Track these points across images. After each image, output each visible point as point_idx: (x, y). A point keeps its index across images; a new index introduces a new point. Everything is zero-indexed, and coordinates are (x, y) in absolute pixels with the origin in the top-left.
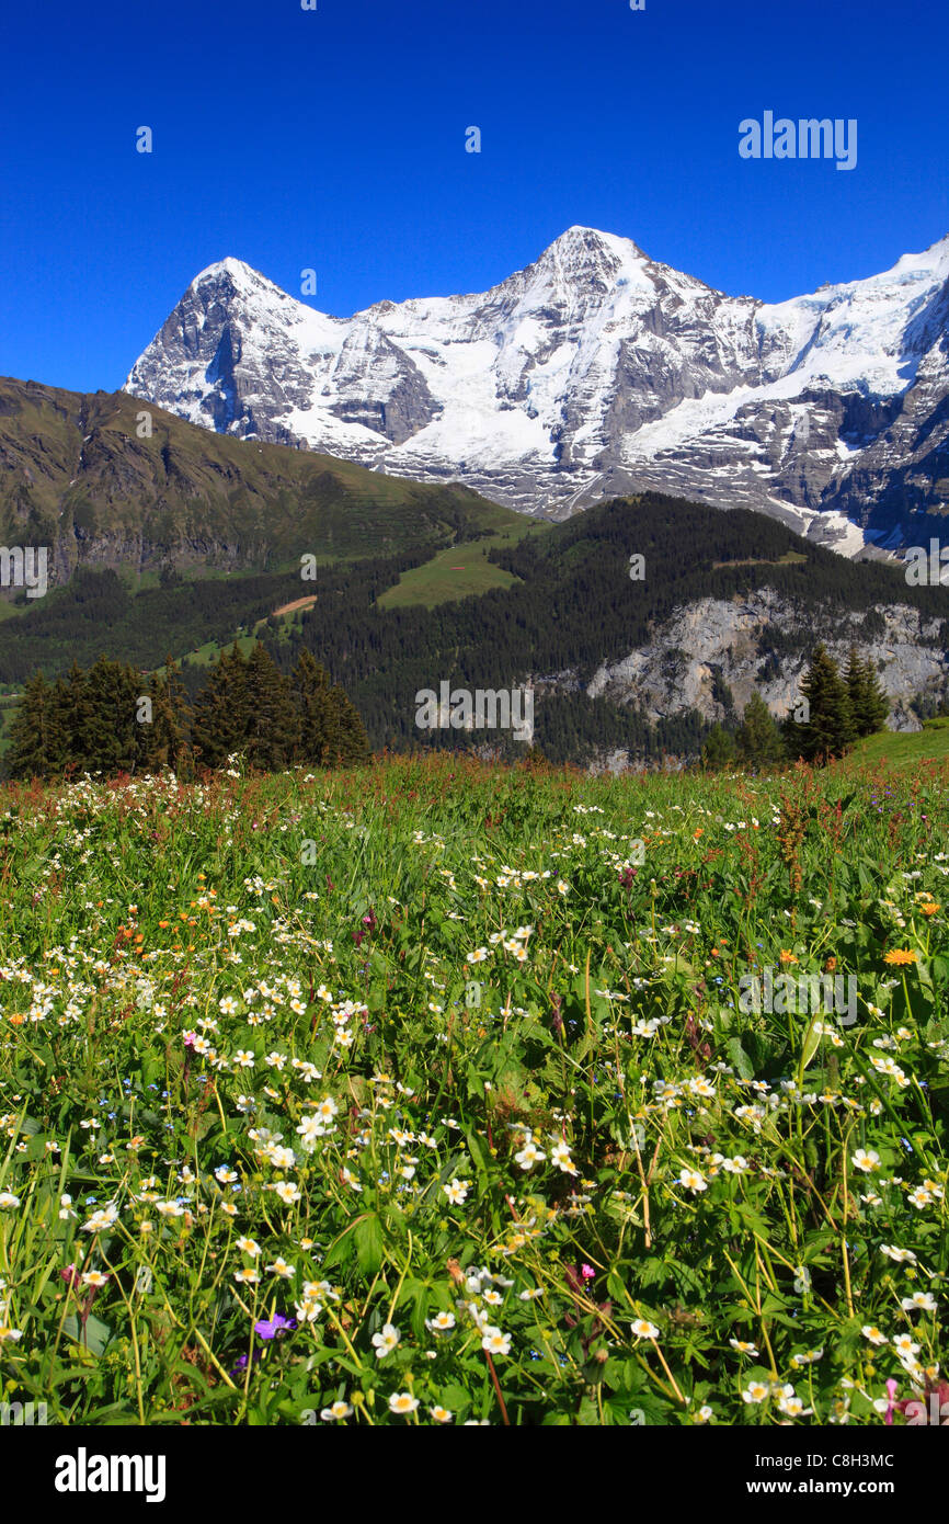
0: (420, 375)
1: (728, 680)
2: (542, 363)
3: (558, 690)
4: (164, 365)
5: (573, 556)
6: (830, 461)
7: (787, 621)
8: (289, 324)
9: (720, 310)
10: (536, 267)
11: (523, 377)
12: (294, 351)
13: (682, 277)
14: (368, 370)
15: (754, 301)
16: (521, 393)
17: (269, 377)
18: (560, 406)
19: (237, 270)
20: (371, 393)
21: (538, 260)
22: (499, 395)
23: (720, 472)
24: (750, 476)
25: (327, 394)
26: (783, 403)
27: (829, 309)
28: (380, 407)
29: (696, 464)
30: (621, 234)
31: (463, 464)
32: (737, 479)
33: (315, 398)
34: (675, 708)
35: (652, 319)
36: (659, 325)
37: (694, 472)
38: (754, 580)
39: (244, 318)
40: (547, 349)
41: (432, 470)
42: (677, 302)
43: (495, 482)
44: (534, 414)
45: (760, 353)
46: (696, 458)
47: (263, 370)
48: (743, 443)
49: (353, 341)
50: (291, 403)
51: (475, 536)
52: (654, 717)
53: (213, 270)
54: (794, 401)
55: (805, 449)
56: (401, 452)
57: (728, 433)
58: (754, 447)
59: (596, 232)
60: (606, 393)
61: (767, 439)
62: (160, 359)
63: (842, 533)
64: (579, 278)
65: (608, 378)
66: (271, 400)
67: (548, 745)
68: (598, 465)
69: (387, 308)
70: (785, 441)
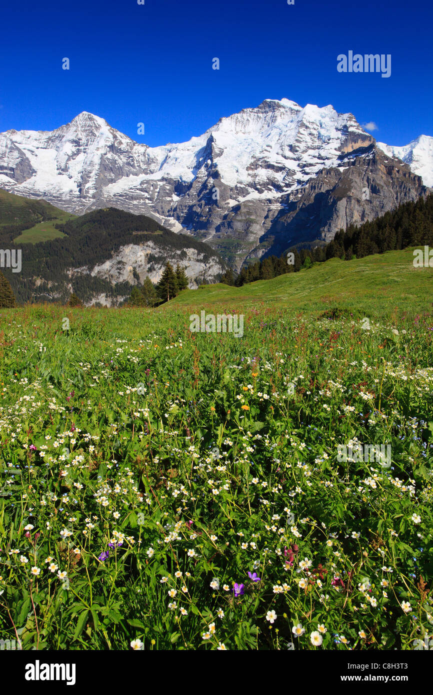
0: (27, 159)
1: (138, 271)
2: (73, 159)
3: (81, 273)
5: (85, 228)
6: (171, 201)
7: (156, 252)
9: (135, 147)
10: (70, 124)
11: (67, 163)
13: (122, 135)
14: (7, 155)
15: (146, 146)
16: (66, 169)
18: (80, 175)
20: (8, 164)
21: (71, 122)
22: (58, 169)
23: (135, 202)
24: (145, 204)
26: (155, 181)
27: (170, 152)
28: (12, 169)
29: (127, 199)
30: (101, 116)
31: (45, 193)
32: (141, 205)
34: (121, 280)
35: (112, 148)
36: (114, 151)
37: (127, 202)
38: (145, 239)
41: (33, 194)
43: (57, 200)
44: (71, 177)
45: (148, 164)
46: (127, 197)
48: (143, 193)
51: (50, 219)
52: (114, 283)
54: (159, 181)
55: (163, 197)
56: (21, 186)
57: (138, 189)
58: (146, 195)
59: (92, 115)
60: (97, 172)
61: (151, 192)
63: (174, 225)
64: (86, 130)
65: (97, 167)
67: (78, 292)
68: (94, 197)
69: (14, 132)
70: (156, 194)
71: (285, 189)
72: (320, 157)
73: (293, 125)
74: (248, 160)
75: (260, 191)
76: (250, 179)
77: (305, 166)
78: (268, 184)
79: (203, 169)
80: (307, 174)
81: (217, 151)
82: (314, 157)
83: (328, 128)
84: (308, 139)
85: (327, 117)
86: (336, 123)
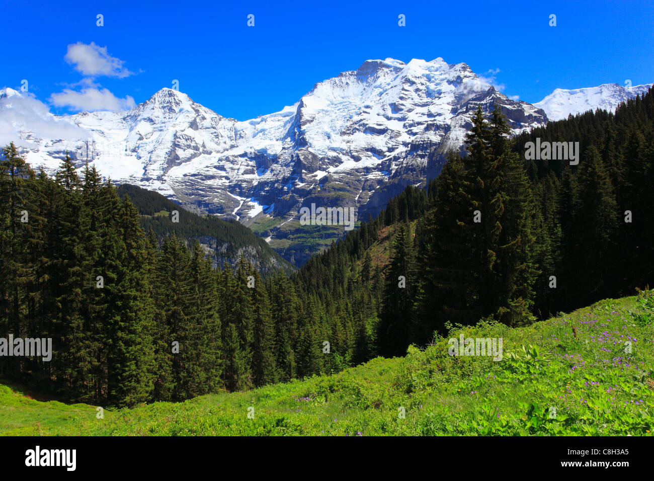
0: (93, 141)
2: (147, 139)
6: (252, 179)
9: (221, 123)
10: (148, 102)
11: (137, 143)
13: (206, 109)
15: (234, 120)
16: (135, 150)
18: (150, 155)
19: (12, 94)
20: (67, 147)
21: (149, 100)
22: (126, 150)
23: (209, 182)
24: (221, 184)
25: (47, 147)
26: (236, 157)
27: (259, 123)
29: (200, 179)
30: (183, 92)
32: (215, 185)
33: (42, 148)
35: (193, 123)
36: (195, 126)
37: (198, 182)
40: (150, 133)
42: (204, 118)
44: (139, 158)
45: (235, 140)
46: (200, 176)
48: (219, 172)
54: (240, 156)
55: (243, 174)
57: (215, 167)
58: (223, 173)
59: (173, 90)
60: (167, 150)
61: (229, 170)
64: (165, 107)
65: (169, 145)
69: (85, 114)
70: (236, 171)
71: (387, 154)
72: (430, 115)
73: (398, 81)
74: (340, 124)
75: (357, 159)
76: (345, 146)
77: (411, 126)
78: (367, 150)
79: (289, 142)
80: (415, 134)
81: (306, 117)
82: (423, 114)
83: (438, 81)
84: (415, 95)
85: (436, 71)
86: (447, 76)
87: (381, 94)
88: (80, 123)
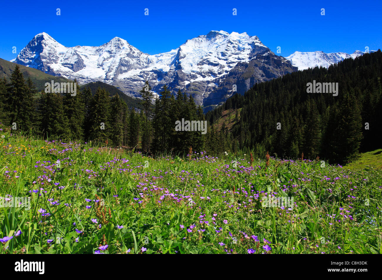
0: (82, 60)
2: (107, 60)
4: (27, 52)
6: (155, 82)
8: (56, 47)
9: (142, 55)
10: (108, 43)
11: (103, 62)
12: (56, 52)
13: (135, 48)
14: (71, 57)
15: (148, 54)
16: (102, 65)
17: (49, 56)
18: (108, 68)
19: (46, 35)
20: (71, 62)
22: (98, 65)
23: (135, 83)
24: (141, 84)
25: (61, 61)
26: (148, 72)
27: (159, 57)
28: (72, 65)
29: (131, 81)
30: (125, 40)
31: (87, 77)
32: (138, 84)
33: (59, 62)
35: (128, 55)
36: (130, 56)
39: (45, 44)
40: (109, 58)
41: (81, 78)
42: (134, 53)
43: (93, 81)
44: (103, 69)
45: (148, 64)
47: (48, 55)
48: (140, 78)
49: (68, 52)
50: (53, 62)
53: (40, 34)
54: (151, 71)
55: (151, 80)
56: (75, 74)
57: (138, 76)
58: (142, 79)
59: (120, 38)
60: (117, 66)
61: (145, 77)
62: (27, 50)
64: (116, 46)
65: (118, 64)
66: (48, 61)
68: (112, 79)
69: (79, 47)
70: (148, 78)
71: (218, 75)
72: (239, 59)
73: (225, 42)
74: (198, 60)
75: (204, 77)
76: (199, 70)
77: (230, 63)
78: (209, 73)
79: (173, 67)
80: (232, 67)
81: (182, 55)
82: (236, 58)
83: (243, 43)
84: (232, 49)
85: (243, 38)
86: (248, 41)
87: (217, 47)
88: (77, 51)
